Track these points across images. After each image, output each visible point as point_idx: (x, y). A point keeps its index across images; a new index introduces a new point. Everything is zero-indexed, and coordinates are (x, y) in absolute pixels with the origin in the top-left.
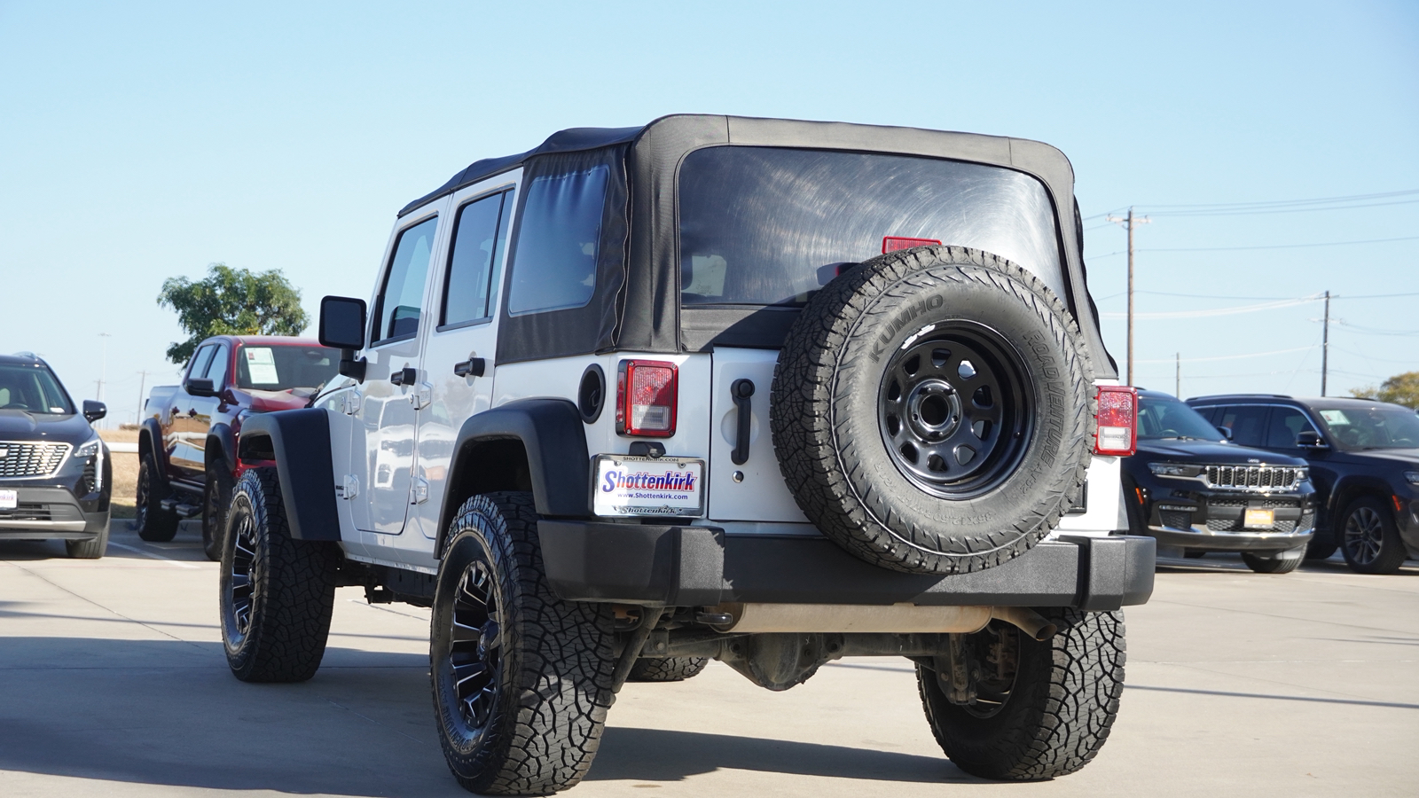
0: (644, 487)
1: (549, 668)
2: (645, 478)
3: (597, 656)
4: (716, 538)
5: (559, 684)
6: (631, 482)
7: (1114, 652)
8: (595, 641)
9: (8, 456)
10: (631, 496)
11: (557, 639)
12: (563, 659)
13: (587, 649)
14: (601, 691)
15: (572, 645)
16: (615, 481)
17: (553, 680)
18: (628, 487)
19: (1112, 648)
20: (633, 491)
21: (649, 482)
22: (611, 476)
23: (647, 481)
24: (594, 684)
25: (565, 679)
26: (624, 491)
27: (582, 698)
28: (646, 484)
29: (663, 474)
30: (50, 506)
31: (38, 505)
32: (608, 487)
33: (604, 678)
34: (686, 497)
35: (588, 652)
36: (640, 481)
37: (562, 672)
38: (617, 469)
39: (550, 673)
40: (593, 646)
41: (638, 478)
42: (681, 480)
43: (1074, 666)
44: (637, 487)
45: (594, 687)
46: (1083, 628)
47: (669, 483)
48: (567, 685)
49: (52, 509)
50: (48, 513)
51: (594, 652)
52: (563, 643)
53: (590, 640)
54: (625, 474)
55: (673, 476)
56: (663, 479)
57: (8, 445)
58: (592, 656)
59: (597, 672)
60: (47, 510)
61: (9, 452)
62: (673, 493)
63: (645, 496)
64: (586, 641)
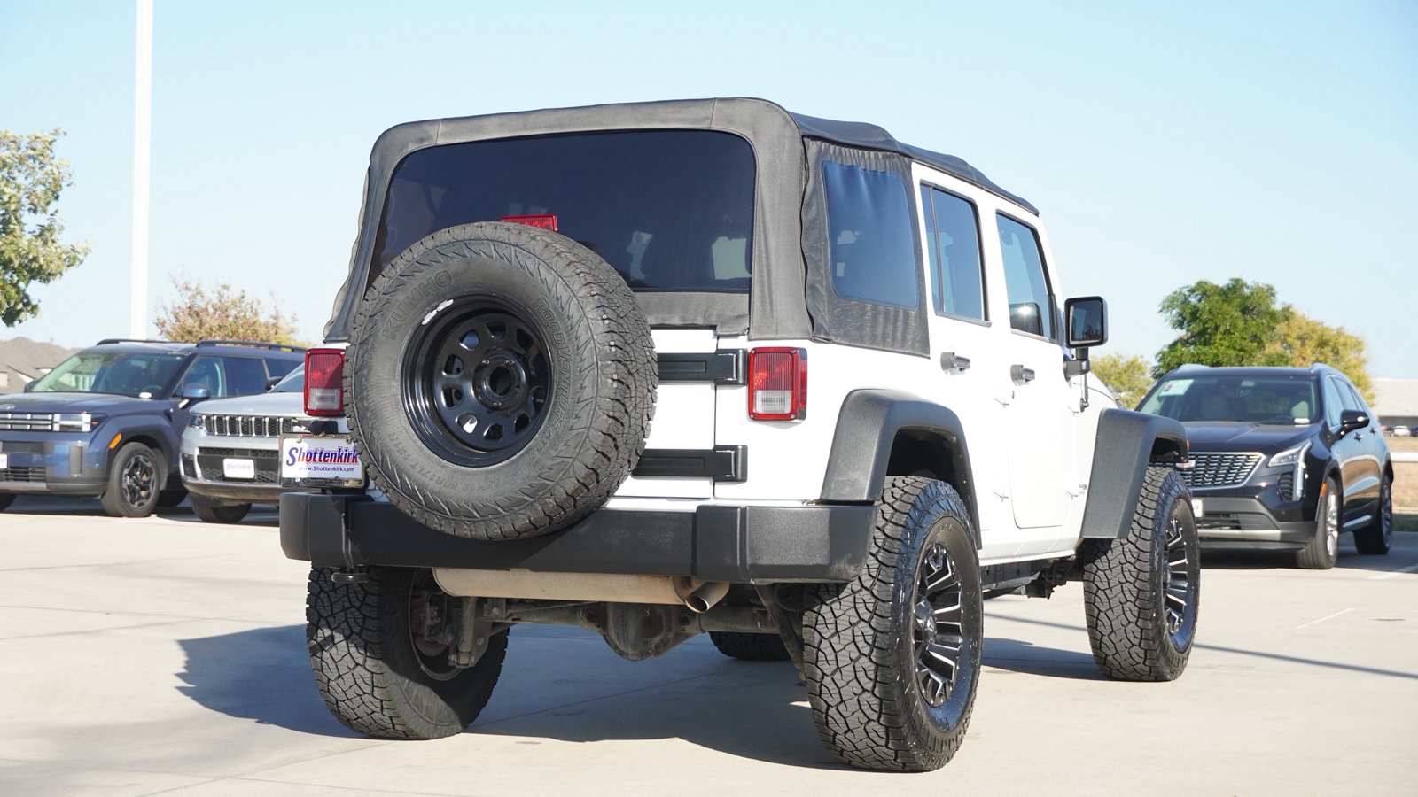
0: (320, 461)
1: (323, 622)
2: (321, 453)
3: (362, 614)
4: (336, 506)
5: (332, 637)
6: (311, 456)
7: (872, 632)
8: (359, 600)
9: (1196, 467)
10: (310, 469)
11: (329, 596)
12: (333, 615)
13: (352, 606)
14: (369, 645)
15: (340, 603)
16: (296, 456)
17: (327, 632)
18: (307, 461)
19: (869, 628)
20: (312, 465)
21: (325, 457)
22: (294, 452)
23: (323, 456)
24: (361, 638)
25: (337, 632)
26: (304, 464)
27: (353, 650)
28: (322, 459)
29: (335, 449)
30: (1240, 515)
31: (1227, 514)
32: (291, 462)
33: (370, 634)
34: (352, 469)
35: (353, 610)
36: (318, 456)
37: (333, 626)
38: (299, 446)
39: (323, 626)
40: (358, 604)
41: (316, 453)
42: (349, 454)
43: (825, 644)
44: (314, 461)
45: (360, 640)
46: (836, 606)
47: (340, 457)
48: (338, 637)
49: (1241, 518)
50: (1237, 522)
51: (359, 609)
52: (333, 600)
53: (355, 599)
54: (305, 450)
55: (343, 451)
56: (335, 454)
57: (1197, 456)
58: (357, 613)
59: (362, 628)
60: (1235, 519)
61: (1198, 463)
62: (344, 466)
63: (321, 469)
64: (352, 600)
